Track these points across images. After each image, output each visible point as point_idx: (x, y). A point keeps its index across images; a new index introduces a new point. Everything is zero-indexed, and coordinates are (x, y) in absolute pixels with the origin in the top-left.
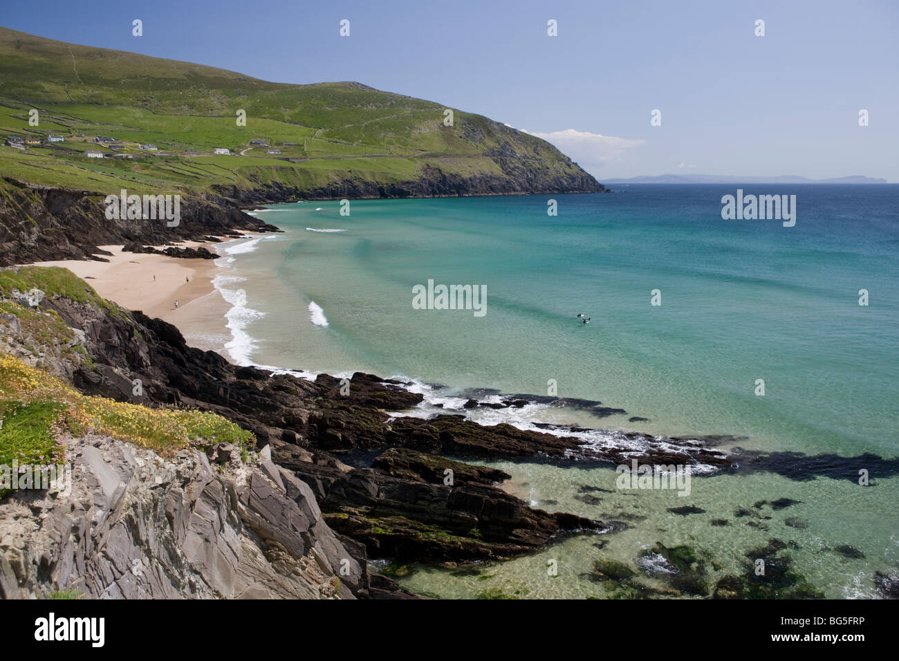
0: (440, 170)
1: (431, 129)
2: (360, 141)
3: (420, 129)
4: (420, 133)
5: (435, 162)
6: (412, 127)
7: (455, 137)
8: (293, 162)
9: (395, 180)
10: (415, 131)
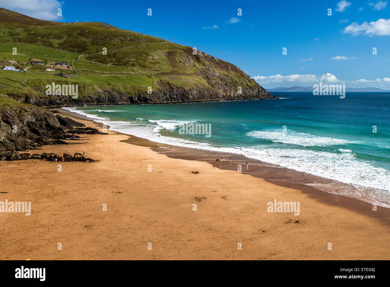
0: (169, 84)
1: (160, 56)
2: (112, 63)
3: (153, 56)
4: (153, 59)
5: (166, 78)
6: (147, 55)
7: (176, 62)
8: (66, 77)
9: (141, 91)
10: (149, 57)
